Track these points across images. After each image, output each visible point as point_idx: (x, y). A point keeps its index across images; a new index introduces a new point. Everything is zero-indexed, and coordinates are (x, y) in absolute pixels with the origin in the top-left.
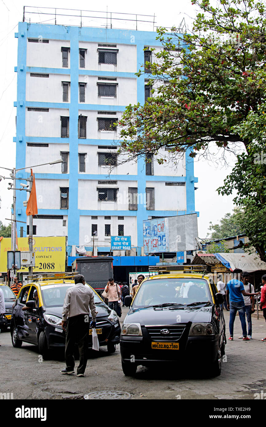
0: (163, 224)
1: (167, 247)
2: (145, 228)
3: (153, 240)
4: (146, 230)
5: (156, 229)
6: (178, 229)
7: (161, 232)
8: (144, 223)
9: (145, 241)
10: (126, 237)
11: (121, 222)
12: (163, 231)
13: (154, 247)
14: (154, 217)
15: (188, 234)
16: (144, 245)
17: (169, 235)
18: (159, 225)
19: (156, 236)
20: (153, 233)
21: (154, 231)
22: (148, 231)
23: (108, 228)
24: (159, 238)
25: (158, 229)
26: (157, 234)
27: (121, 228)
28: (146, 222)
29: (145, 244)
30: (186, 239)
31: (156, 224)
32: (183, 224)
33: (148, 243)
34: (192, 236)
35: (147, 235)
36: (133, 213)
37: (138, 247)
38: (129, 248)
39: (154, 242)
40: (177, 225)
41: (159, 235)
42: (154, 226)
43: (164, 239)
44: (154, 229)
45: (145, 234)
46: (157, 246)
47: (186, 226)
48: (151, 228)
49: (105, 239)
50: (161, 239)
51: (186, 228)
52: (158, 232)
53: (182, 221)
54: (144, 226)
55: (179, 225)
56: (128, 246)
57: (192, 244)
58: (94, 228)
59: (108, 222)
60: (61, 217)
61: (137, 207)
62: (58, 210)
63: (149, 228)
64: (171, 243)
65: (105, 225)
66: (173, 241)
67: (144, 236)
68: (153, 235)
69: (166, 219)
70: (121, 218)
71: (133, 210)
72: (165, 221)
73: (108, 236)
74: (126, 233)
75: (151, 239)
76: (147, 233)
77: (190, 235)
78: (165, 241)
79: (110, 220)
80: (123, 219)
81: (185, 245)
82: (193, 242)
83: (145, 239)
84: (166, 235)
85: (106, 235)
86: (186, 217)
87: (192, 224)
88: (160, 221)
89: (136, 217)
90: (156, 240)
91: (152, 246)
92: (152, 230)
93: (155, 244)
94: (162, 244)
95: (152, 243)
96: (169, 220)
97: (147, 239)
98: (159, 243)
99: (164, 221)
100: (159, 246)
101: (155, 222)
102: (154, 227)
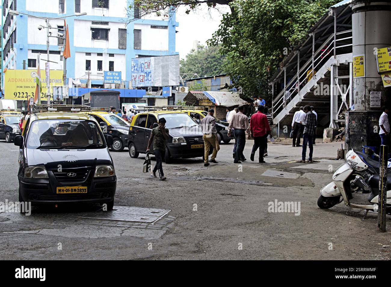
0: (149, 62)
1: (152, 82)
2: (133, 65)
3: (140, 76)
4: (134, 67)
5: (143, 66)
6: (163, 67)
7: (148, 70)
8: (132, 60)
9: (133, 76)
10: (116, 72)
11: (112, 59)
12: (149, 69)
13: (141, 81)
14: (140, 56)
15: (171, 72)
16: (132, 80)
17: (155, 72)
18: (146, 63)
19: (143, 73)
20: (140, 70)
21: (141, 68)
22: (136, 68)
23: (100, 64)
24: (146, 74)
25: (145, 67)
26: (143, 71)
27: (111, 64)
28: (134, 60)
29: (133, 78)
30: (169, 76)
31: (143, 62)
32: (167, 63)
33: (135, 78)
34: (175, 73)
35: (135, 71)
36: (122, 52)
37: (126, 81)
38: (119, 82)
39: (141, 78)
40: (162, 63)
41: (146, 72)
42: (142, 63)
43: (150, 76)
44: (141, 66)
45: (133, 70)
46: (143, 81)
47: (169, 65)
48: (139, 65)
49: (97, 73)
50: (147, 75)
51: (170, 67)
52: (145, 69)
53: (167, 61)
54: (133, 63)
55: (164, 64)
56: (119, 80)
57: (174, 80)
58: (88, 63)
59: (100, 58)
60: (59, 52)
61: (126, 47)
62: (55, 46)
63: (137, 65)
64: (156, 79)
65: (98, 61)
66: (158, 77)
67: (132, 72)
68: (140, 71)
69: (152, 58)
70: (112, 55)
71: (122, 49)
72: (152, 60)
73: (100, 70)
74: (116, 68)
75: (138, 75)
76: (135, 70)
77: (172, 73)
78: (151, 77)
79: (102, 57)
80: (114, 56)
81: (168, 81)
82: (175, 78)
83: (133, 74)
84: (152, 72)
85: (99, 69)
86: (170, 57)
87: (175, 63)
88: (147, 59)
89: (124, 55)
90: (143, 76)
91: (139, 81)
92: (139, 67)
93: (142, 79)
94: (148, 79)
95: (139, 78)
96: (155, 59)
97: (135, 75)
98: (146, 78)
99: (150, 60)
100: (145, 81)
101: (142, 60)
102: (141, 65)
